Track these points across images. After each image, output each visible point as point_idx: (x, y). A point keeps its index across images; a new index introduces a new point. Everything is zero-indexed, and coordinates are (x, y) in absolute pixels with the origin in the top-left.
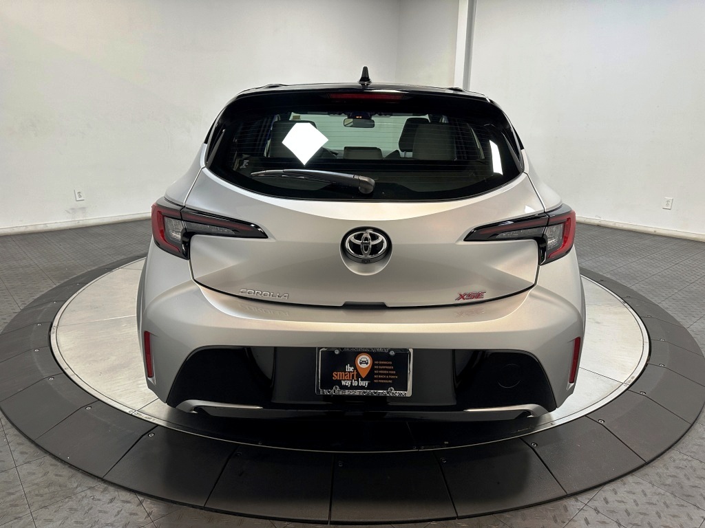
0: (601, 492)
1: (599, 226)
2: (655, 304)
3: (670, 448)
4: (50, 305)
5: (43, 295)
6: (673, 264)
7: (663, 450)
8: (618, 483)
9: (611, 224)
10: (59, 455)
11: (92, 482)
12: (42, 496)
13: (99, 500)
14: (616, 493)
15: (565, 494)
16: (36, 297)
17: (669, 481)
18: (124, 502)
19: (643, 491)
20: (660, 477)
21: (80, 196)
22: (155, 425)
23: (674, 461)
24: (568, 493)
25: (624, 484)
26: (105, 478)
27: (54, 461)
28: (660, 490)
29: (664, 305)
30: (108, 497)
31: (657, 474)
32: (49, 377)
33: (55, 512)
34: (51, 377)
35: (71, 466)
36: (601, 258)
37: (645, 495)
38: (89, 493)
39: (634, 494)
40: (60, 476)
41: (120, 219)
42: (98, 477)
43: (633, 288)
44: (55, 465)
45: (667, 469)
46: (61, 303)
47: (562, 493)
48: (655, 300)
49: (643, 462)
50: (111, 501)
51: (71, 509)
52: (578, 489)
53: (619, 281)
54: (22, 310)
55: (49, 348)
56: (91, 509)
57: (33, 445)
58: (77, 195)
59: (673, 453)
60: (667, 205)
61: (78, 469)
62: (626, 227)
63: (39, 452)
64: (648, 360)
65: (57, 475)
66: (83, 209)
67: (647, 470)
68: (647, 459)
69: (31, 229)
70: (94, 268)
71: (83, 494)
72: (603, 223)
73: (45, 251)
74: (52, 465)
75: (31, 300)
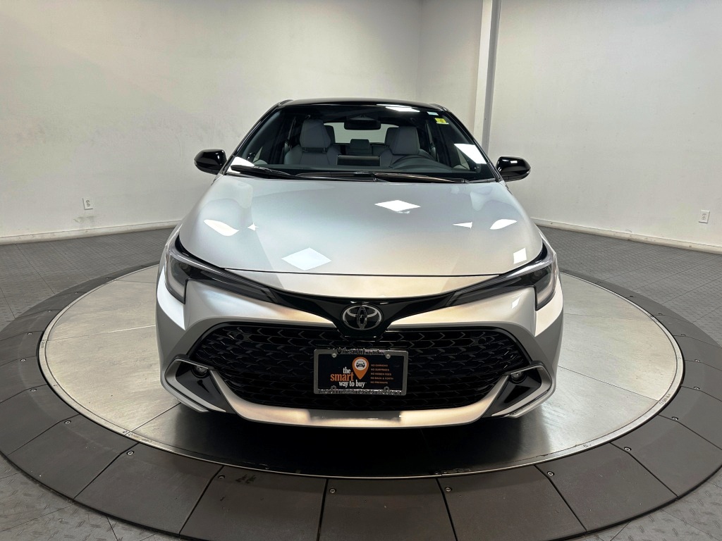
0: (626, 529)
1: (629, 240)
2: (689, 322)
3: (705, 481)
4: (44, 314)
5: (40, 304)
6: (709, 281)
7: (696, 483)
8: (645, 520)
9: (643, 239)
10: (31, 472)
11: (61, 503)
12: (6, 517)
13: (67, 523)
14: (643, 531)
15: (583, 530)
16: (32, 306)
17: (704, 519)
18: (93, 526)
19: (674, 530)
20: (694, 514)
21: (89, 205)
22: (136, 443)
23: (710, 496)
24: (588, 529)
25: (653, 521)
26: (76, 499)
27: (25, 479)
28: (693, 529)
29: (699, 324)
30: (77, 520)
31: (690, 510)
32: (31, 389)
33: (18, 535)
34: (34, 388)
35: (43, 485)
36: (631, 274)
37: (677, 534)
38: (57, 515)
39: (663, 532)
40: (30, 495)
41: (130, 229)
42: (69, 498)
43: (665, 305)
44: (26, 483)
45: (703, 505)
46: (56, 312)
47: (581, 530)
48: (690, 318)
49: (674, 497)
50: (80, 525)
51: (35, 533)
52: (599, 525)
53: (650, 298)
54: (17, 319)
55: (36, 358)
56: (56, 533)
57: (5, 461)
58: (86, 204)
59: (708, 487)
60: (704, 218)
61: (48, 488)
62: (658, 241)
63: (11, 468)
64: (682, 382)
65: (25, 495)
66: (91, 218)
67: (678, 505)
68: (679, 493)
69: (38, 237)
70: (96, 277)
71: (51, 516)
72: (634, 237)
73: (49, 260)
74: (22, 483)
75: (27, 308)
